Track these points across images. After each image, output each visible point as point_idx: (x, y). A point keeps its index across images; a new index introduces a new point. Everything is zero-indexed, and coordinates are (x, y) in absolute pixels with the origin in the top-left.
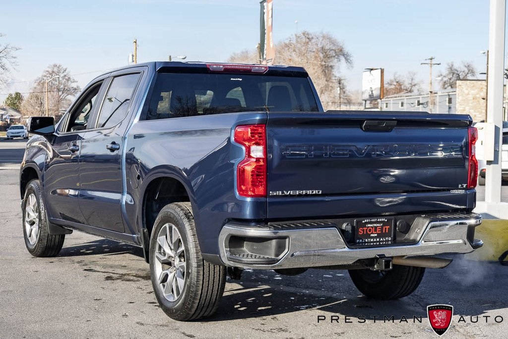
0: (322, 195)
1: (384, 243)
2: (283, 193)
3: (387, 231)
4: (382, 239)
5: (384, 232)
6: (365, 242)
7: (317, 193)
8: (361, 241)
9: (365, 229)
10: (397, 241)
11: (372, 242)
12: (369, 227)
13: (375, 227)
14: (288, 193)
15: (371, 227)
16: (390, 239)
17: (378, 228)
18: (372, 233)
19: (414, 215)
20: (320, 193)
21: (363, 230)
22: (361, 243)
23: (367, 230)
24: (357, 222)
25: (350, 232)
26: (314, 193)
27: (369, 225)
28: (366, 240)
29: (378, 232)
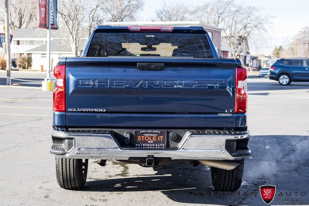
0: (106, 112)
1: (159, 147)
2: (76, 110)
3: (161, 140)
4: (156, 145)
5: (159, 140)
6: (143, 146)
7: (102, 111)
8: (139, 145)
9: (143, 137)
10: (170, 148)
11: (148, 146)
12: (146, 136)
13: (151, 136)
14: (81, 110)
15: (148, 136)
16: (163, 145)
17: (154, 137)
18: (149, 140)
19: (185, 130)
20: (105, 111)
21: (142, 138)
22: (139, 146)
23: (144, 138)
24: (136, 132)
25: (129, 138)
26: (100, 111)
27: (146, 135)
28: (144, 145)
29: (154, 140)
